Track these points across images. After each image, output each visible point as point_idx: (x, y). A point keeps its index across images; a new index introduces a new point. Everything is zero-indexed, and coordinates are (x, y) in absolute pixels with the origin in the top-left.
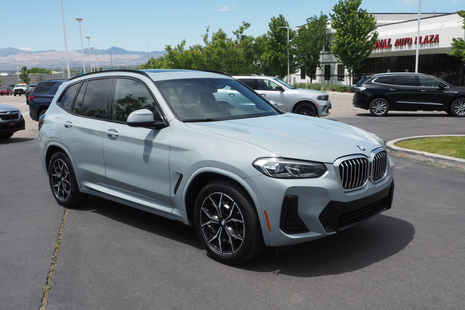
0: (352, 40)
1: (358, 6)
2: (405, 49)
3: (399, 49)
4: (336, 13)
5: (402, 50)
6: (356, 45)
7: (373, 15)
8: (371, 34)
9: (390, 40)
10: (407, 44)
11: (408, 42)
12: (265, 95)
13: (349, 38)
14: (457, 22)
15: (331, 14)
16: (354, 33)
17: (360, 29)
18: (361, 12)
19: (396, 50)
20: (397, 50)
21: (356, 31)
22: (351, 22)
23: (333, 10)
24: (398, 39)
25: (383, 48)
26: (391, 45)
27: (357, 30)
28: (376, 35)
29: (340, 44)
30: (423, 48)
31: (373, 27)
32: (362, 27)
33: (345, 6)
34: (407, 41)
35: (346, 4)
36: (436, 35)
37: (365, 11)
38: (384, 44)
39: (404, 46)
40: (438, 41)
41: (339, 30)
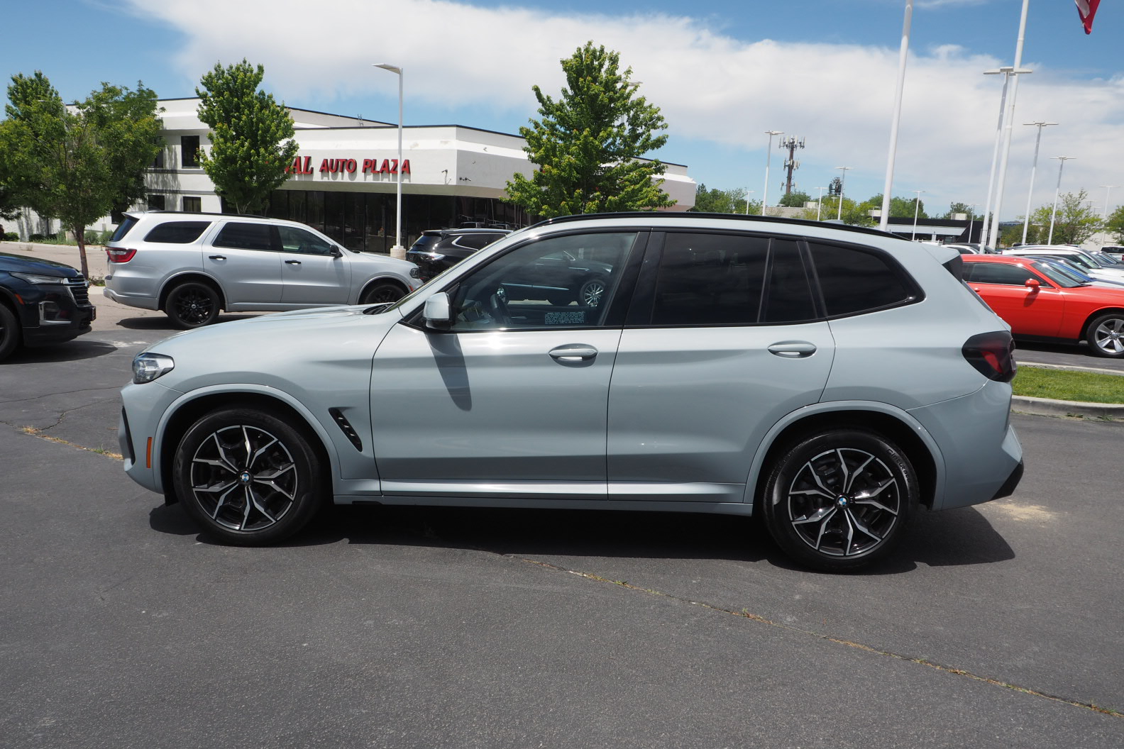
0: (252, 151)
1: (256, 84)
2: (342, 179)
3: (329, 178)
4: (209, 90)
5: (337, 181)
6: (260, 162)
7: (285, 110)
8: (282, 143)
9: (308, 159)
10: (345, 171)
11: (349, 167)
12: (299, 263)
13: (243, 147)
14: (442, 142)
15: (200, 92)
16: (252, 136)
17: (267, 130)
18: (261, 97)
19: (322, 178)
20: (325, 179)
21: (257, 135)
22: (248, 116)
23: (203, 84)
24: (327, 160)
25: (294, 173)
26: (312, 169)
27: (260, 132)
28: (292, 148)
29: (226, 156)
30: (380, 182)
31: (288, 131)
32: (271, 127)
33: (230, 80)
34: (349, 165)
35: (232, 77)
36: (406, 160)
37: (270, 97)
38: (295, 165)
39: (340, 174)
40: (409, 172)
41: (225, 127)
